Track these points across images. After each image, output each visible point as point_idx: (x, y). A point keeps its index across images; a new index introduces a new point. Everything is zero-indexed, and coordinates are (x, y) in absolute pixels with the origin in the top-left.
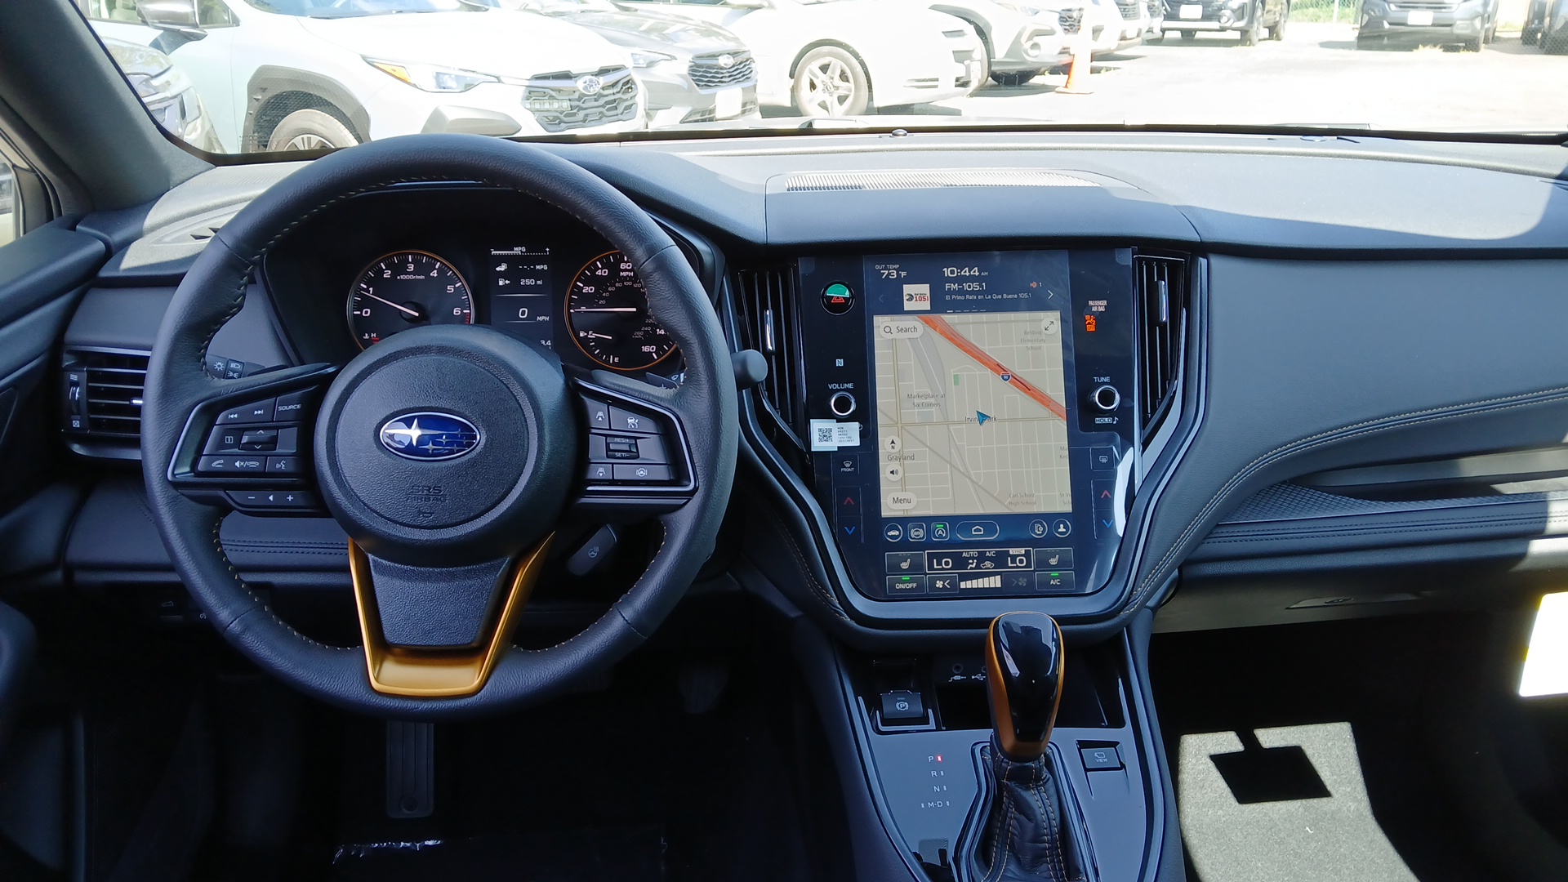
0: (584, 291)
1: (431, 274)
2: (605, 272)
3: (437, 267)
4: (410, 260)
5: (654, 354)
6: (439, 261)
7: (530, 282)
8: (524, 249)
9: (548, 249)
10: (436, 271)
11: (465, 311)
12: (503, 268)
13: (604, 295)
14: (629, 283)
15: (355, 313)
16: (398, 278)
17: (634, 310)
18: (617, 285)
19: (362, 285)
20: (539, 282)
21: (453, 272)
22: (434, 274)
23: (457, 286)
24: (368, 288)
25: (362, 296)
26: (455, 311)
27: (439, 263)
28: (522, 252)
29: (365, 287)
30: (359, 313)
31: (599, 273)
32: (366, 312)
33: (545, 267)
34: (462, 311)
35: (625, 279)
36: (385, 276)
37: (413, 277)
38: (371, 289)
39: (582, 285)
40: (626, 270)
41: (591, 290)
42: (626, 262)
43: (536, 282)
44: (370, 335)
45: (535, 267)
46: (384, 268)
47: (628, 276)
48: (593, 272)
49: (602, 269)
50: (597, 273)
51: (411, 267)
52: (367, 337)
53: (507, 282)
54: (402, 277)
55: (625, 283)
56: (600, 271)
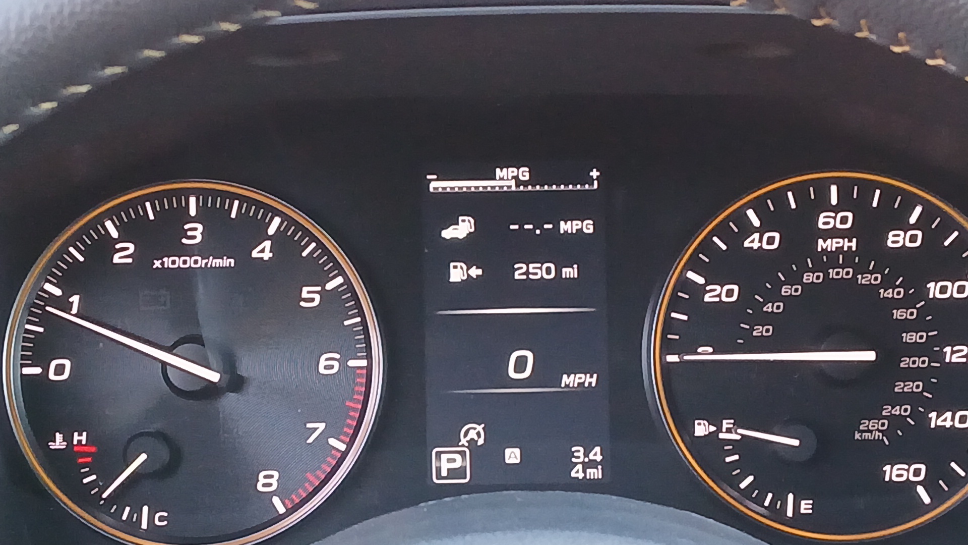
0: (707, 298)
1: (255, 254)
2: (771, 241)
3: (271, 230)
4: (193, 212)
5: (921, 490)
6: (277, 213)
7: (540, 271)
8: (524, 174)
9: (595, 174)
10: (267, 244)
11: (352, 363)
12: (462, 229)
13: (768, 308)
14: (845, 273)
15: (27, 371)
16: (157, 264)
17: (870, 356)
18: (808, 278)
19: (48, 287)
20: (570, 272)
21: (320, 245)
22: (264, 251)
23: (330, 286)
24: (67, 294)
25: (45, 319)
26: (323, 363)
27: (277, 221)
28: (519, 183)
29: (57, 292)
30: (37, 370)
31: (753, 242)
32: (60, 370)
33: (588, 227)
34: (343, 362)
35: (832, 256)
36: (116, 259)
37: (202, 263)
38: (75, 299)
39: (700, 280)
40: (833, 233)
41: (730, 293)
42: (836, 209)
43: (559, 272)
44: (68, 439)
45: (557, 227)
46: (114, 234)
47: (840, 250)
48: (735, 241)
49: (761, 231)
50: (747, 244)
51: (196, 233)
52: (59, 443)
53: (475, 272)
54: (167, 262)
55: (832, 273)
56: (756, 236)
